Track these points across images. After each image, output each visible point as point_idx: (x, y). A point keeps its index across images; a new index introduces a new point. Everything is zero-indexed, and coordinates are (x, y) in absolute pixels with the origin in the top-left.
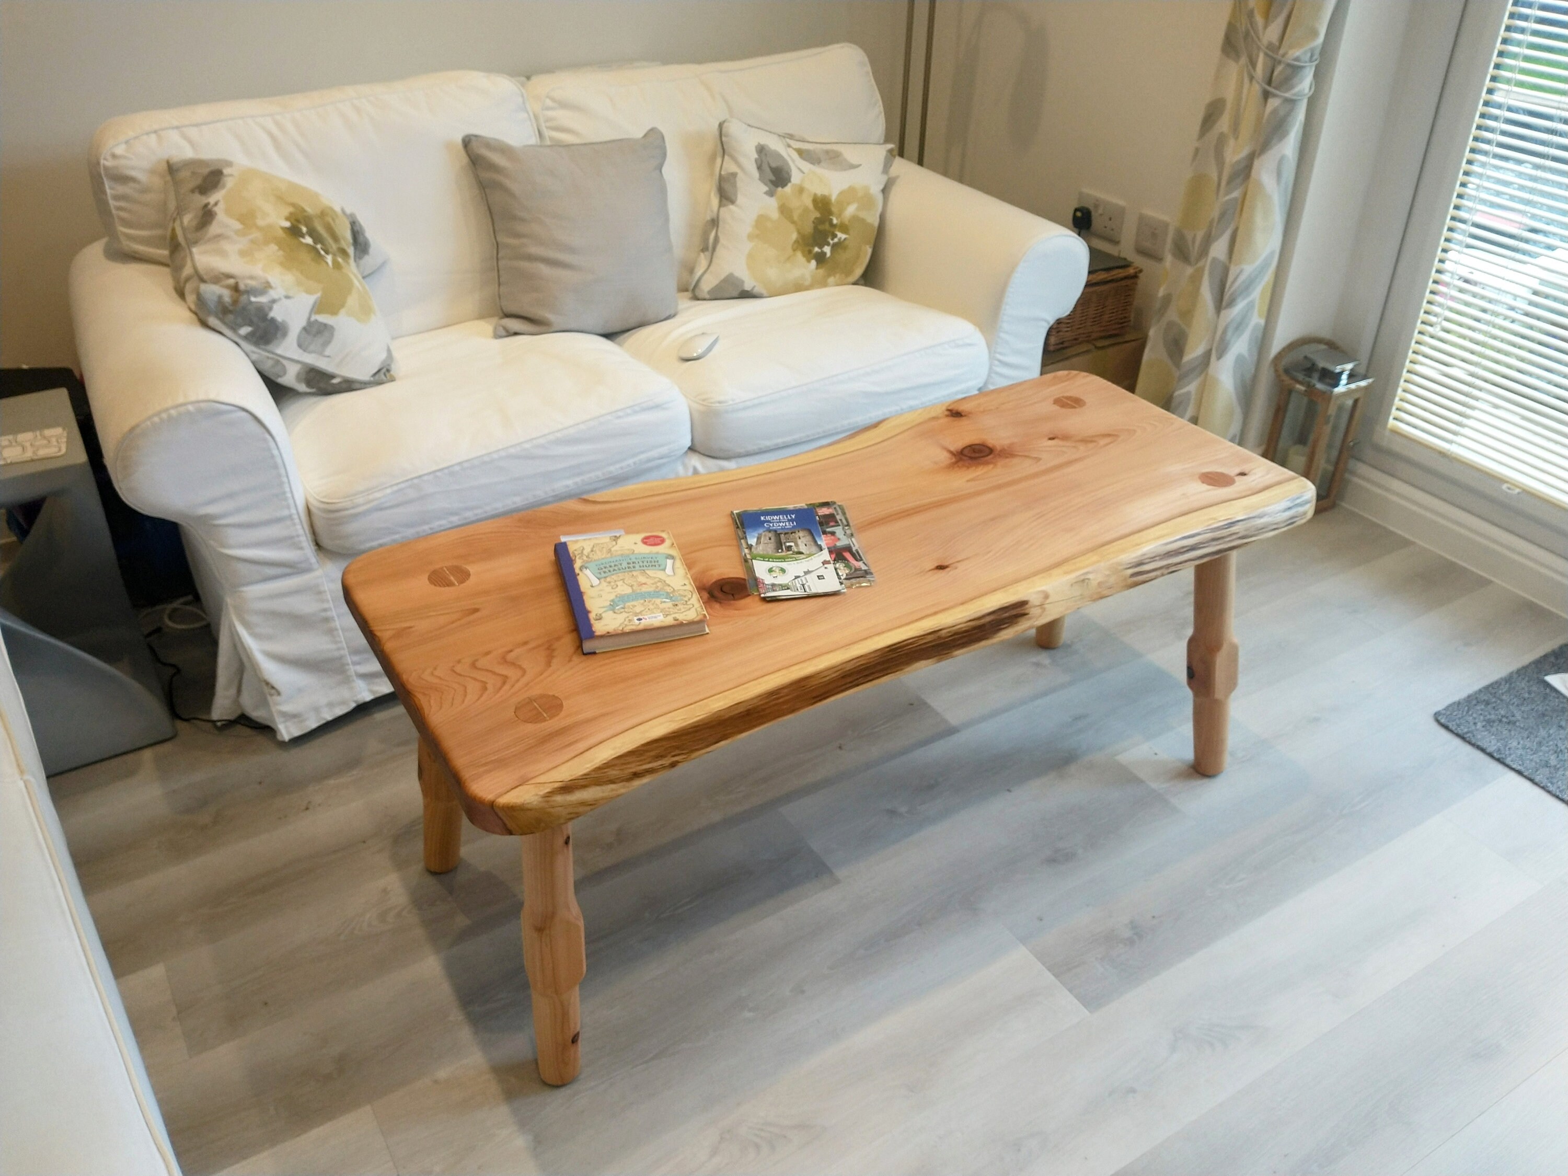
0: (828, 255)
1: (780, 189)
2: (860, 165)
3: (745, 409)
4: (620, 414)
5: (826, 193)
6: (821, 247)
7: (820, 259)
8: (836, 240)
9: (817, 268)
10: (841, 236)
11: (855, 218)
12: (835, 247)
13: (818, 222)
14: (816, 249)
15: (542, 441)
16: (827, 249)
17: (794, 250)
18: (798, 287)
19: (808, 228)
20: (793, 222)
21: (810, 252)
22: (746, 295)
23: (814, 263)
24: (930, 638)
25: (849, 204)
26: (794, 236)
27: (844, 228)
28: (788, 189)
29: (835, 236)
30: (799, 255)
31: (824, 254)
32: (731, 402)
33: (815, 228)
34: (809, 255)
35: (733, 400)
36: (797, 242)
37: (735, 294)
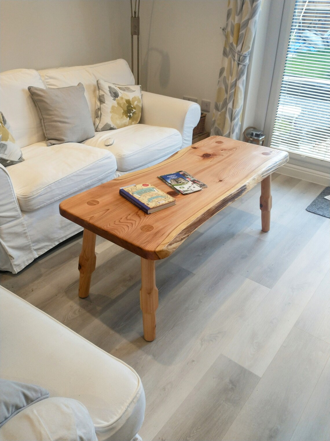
0: (132, 116)
1: (116, 98)
2: (135, 91)
3: (130, 156)
4: (100, 160)
5: (129, 99)
6: (130, 114)
7: (130, 117)
8: (133, 112)
9: (129, 120)
10: (134, 110)
11: (137, 105)
12: (133, 113)
13: (128, 107)
14: (129, 114)
15: (81, 170)
16: (131, 114)
17: (123, 115)
18: (125, 126)
19: (126, 109)
20: (121, 107)
21: (127, 115)
22: (112, 129)
23: (128, 118)
24: (230, 196)
25: (135, 101)
26: (122, 111)
27: (135, 108)
28: (119, 98)
29: (133, 110)
30: (124, 116)
31: (131, 116)
32: (126, 155)
33: (127, 108)
34: (127, 116)
35: (127, 154)
36: (123, 112)
37: (109, 129)
